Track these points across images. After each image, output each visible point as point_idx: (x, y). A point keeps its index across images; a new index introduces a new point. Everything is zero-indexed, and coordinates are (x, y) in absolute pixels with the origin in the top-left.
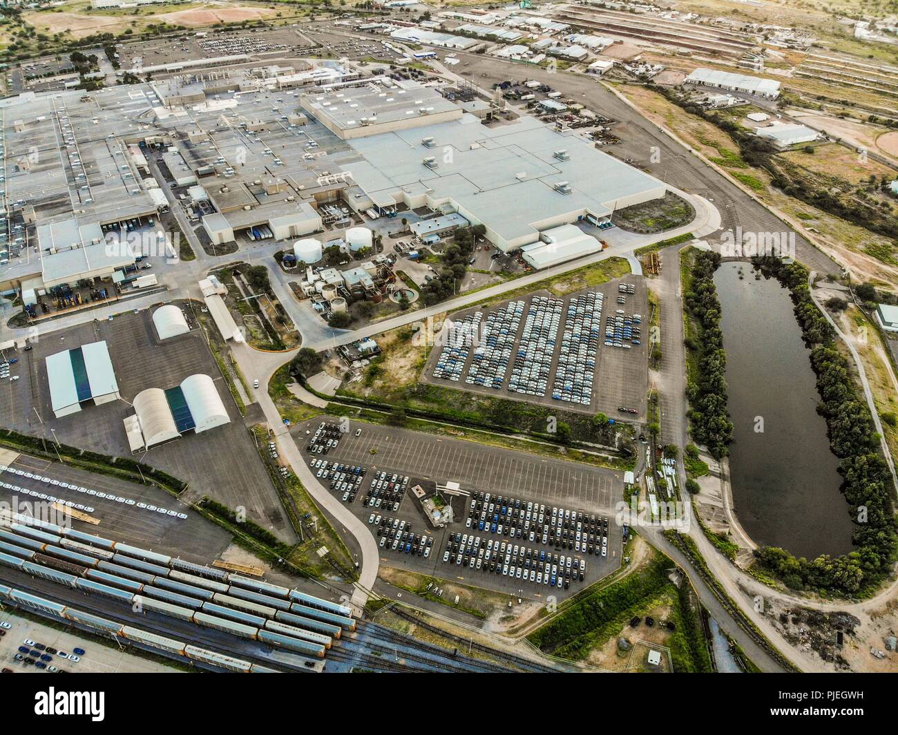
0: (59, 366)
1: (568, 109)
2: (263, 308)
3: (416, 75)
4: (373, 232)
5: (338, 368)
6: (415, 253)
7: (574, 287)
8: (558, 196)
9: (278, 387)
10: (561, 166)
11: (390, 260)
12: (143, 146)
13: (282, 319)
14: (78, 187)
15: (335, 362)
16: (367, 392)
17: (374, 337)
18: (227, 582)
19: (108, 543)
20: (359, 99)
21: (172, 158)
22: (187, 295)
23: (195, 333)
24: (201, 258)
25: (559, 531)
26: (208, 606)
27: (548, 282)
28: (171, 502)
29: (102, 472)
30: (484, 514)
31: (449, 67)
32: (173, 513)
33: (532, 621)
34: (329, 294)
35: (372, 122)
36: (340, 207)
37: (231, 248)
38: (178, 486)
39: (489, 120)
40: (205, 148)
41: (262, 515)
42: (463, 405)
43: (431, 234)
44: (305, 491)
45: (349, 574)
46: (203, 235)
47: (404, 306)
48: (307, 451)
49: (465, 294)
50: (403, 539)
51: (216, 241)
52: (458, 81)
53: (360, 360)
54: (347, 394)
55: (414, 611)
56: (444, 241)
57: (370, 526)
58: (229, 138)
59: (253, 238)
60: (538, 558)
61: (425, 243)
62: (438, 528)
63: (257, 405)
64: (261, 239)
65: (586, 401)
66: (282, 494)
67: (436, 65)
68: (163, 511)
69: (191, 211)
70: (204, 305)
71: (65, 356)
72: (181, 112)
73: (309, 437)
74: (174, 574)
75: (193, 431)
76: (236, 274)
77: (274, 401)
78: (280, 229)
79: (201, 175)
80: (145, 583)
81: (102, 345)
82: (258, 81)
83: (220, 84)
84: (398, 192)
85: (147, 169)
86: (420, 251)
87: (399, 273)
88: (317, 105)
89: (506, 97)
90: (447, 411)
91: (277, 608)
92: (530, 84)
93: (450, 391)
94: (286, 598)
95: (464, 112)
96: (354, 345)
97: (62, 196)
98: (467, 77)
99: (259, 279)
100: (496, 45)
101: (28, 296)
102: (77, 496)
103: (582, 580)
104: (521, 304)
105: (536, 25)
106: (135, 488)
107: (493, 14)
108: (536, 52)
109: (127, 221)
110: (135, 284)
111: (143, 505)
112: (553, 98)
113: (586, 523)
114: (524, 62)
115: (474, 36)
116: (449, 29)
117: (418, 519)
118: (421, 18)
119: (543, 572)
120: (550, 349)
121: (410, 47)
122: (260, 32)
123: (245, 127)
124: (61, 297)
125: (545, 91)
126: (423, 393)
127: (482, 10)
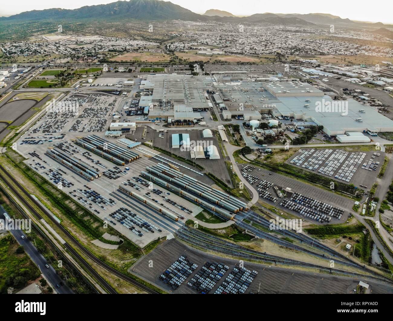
0: (175, 137)
1: (371, 100)
2: (235, 136)
3: (309, 82)
4: (279, 122)
5: (256, 154)
6: (294, 130)
7: (355, 150)
8: (357, 123)
9: (236, 154)
10: (362, 115)
11: (283, 131)
12: (208, 92)
13: (241, 138)
14: (187, 98)
15: (256, 152)
16: (265, 162)
17: (271, 149)
18: (212, 189)
19: (182, 174)
20: (285, 86)
21: (216, 96)
22: (214, 129)
23: (214, 138)
24: (220, 121)
25: (324, 209)
26: (205, 192)
27: (345, 147)
28: (200, 171)
29: (182, 161)
30: (298, 198)
31: (324, 82)
32: (200, 173)
33: (306, 226)
34: (258, 135)
35: (288, 92)
36: (269, 115)
37: (230, 120)
38: (202, 168)
39: (336, 98)
40: (228, 94)
41: (225, 180)
42: (299, 172)
43: (301, 126)
44: (239, 178)
45: (248, 199)
46: (222, 116)
47: (285, 143)
48: (242, 170)
49: (309, 144)
50: (267, 196)
51: (225, 118)
52: (325, 86)
53: (264, 153)
54: (258, 161)
55: (267, 212)
56: (306, 129)
57: (258, 191)
58: (236, 92)
59: (237, 118)
60: (314, 213)
61: (298, 129)
62: (280, 198)
63: (229, 157)
64: (239, 119)
65: (347, 180)
66: (232, 177)
67: (318, 81)
68: (197, 172)
69: (219, 110)
70: (218, 132)
71: (177, 135)
72: (222, 85)
73: (243, 167)
74: (198, 184)
75: (209, 158)
76: (230, 127)
77: (234, 157)
78: (246, 117)
79: (224, 100)
80: (190, 184)
81: (188, 135)
82: (249, 79)
83: (236, 78)
84: (292, 113)
85: (208, 98)
87: (285, 135)
88: (269, 86)
89: (345, 93)
90: (293, 172)
91: (225, 198)
92: (356, 90)
93: (295, 167)
94: (228, 197)
95: (325, 94)
96: (264, 150)
97: (182, 100)
98: (330, 86)
99: (236, 128)
100: (346, 77)
101: (170, 120)
102: (175, 164)
103: (328, 222)
104: (331, 151)
105: (365, 73)
106: (191, 166)
107: (348, 68)
108: (363, 81)
109: (200, 109)
110: (199, 123)
111: (192, 170)
112: (365, 96)
113: (335, 209)
114: (356, 84)
115: (337, 73)
116: (327, 71)
117: (274, 194)
118: (317, 66)
119: (315, 216)
120: (338, 164)
121: (309, 75)
122: (253, 65)
123: (242, 90)
124: (178, 123)
125: (362, 93)
126: (285, 166)
127: (343, 66)
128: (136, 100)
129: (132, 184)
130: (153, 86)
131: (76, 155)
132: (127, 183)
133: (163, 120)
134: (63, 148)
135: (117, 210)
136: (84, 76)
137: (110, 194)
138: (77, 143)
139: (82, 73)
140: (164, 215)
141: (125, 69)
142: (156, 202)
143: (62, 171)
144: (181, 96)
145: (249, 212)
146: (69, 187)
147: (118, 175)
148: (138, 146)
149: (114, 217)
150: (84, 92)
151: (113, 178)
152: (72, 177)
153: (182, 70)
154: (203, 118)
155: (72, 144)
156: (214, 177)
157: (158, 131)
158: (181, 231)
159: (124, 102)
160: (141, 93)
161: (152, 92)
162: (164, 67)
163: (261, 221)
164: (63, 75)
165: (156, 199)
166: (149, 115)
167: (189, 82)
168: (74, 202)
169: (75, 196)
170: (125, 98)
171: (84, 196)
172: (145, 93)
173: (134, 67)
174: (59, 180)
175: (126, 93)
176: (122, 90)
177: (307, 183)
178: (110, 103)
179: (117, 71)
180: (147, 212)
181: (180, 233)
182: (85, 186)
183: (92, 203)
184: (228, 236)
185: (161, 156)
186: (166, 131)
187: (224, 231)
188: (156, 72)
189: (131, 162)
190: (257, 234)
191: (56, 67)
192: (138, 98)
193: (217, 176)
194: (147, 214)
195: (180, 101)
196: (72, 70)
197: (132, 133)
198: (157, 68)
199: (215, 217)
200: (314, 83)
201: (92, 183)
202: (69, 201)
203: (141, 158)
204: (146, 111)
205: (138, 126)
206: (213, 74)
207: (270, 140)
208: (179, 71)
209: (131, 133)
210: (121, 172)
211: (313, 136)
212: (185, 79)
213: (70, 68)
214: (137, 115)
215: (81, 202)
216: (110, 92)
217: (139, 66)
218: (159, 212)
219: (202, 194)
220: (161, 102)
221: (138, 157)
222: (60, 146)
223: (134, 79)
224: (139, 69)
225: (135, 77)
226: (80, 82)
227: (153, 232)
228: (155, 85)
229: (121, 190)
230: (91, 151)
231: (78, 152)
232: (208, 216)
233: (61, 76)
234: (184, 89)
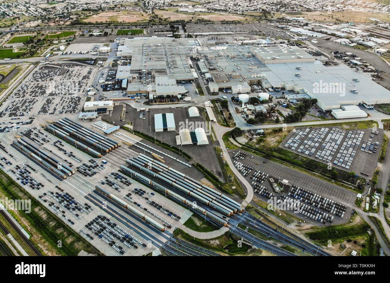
0: (158, 118)
1: (363, 65)
2: (224, 114)
3: (298, 45)
4: (270, 95)
5: (248, 136)
6: (286, 104)
7: (352, 128)
8: (352, 94)
9: (226, 137)
10: (356, 84)
11: (274, 106)
12: (192, 58)
13: (230, 117)
14: (169, 68)
15: (247, 134)
16: (257, 146)
17: (263, 129)
18: (202, 186)
19: (167, 167)
20: (273, 50)
21: (201, 63)
22: (200, 105)
23: (201, 117)
24: (206, 95)
25: (325, 205)
26: (194, 191)
27: (341, 124)
28: (187, 161)
29: (167, 149)
30: (296, 193)
31: (313, 44)
32: (187, 164)
33: (308, 229)
34: (248, 112)
35: (277, 59)
36: (258, 86)
37: (216, 94)
38: (190, 158)
39: (327, 64)
40: (213, 61)
41: (215, 172)
42: (295, 158)
43: (293, 99)
44: (230, 169)
45: (242, 196)
46: (208, 89)
47: (277, 121)
48: (233, 158)
49: (304, 122)
50: (263, 192)
51: (212, 91)
52: (315, 49)
53: (256, 135)
54: (249, 145)
55: (263, 213)
56: (298, 103)
57: (252, 185)
58: (222, 59)
59: (225, 92)
60: (315, 211)
61: (290, 102)
62: (277, 193)
63: (218, 141)
64: (227, 93)
65: (347, 167)
66: (222, 168)
67: (307, 42)
68: (184, 163)
69: (205, 81)
70: (205, 109)
71: (160, 115)
72: (206, 49)
73: (234, 154)
74: (185, 180)
75: (196, 144)
76: (217, 102)
77: (224, 141)
78: (235, 90)
79: (210, 70)
80: (176, 180)
81: (172, 114)
82: (235, 41)
83: (221, 41)
84: (283, 83)
85: (192, 66)
86: (288, 104)
87: (278, 111)
88: (257, 51)
89: (336, 57)
90: (288, 159)
91: (217, 198)
92: (347, 53)
93: (290, 152)
94: (220, 196)
95: (316, 59)
96: (255, 130)
97: (164, 69)
98: (320, 48)
99: (224, 104)
100: (335, 38)
101: (151, 97)
102: (159, 153)
103: (331, 222)
104: (327, 129)
105: (354, 32)
106: (177, 155)
107: (336, 26)
108: (353, 42)
109: (184, 81)
110: (184, 99)
111: (178, 160)
112: (357, 60)
113: (337, 205)
114: (346, 45)
115: (326, 33)
116: (316, 30)
117: (270, 188)
118: (304, 25)
119: (316, 216)
120: (336, 147)
121: (297, 35)
122: (238, 25)
123: (228, 56)
124: (161, 99)
125: (353, 56)
126: (279, 151)
127: (331, 24)
128: (113, 70)
129: (110, 182)
130: (132, 53)
131: (46, 145)
132: (104, 181)
133: (143, 96)
134: (32, 136)
135: (94, 218)
136: (55, 42)
137: (86, 197)
138: (47, 130)
139: (53, 39)
140: (147, 223)
141: (100, 32)
142: (139, 205)
143: (30, 167)
144: (162, 65)
145: (244, 214)
146: (38, 189)
147: (95, 170)
148: (116, 130)
149: (90, 229)
150: (56, 63)
151: (88, 174)
152: (42, 176)
153: (162, 31)
154: (188, 92)
155: (42, 131)
156: (202, 168)
157: (138, 110)
158: (169, 244)
159: (100, 73)
160: (118, 62)
161: (130, 60)
162: (143, 28)
163: (258, 225)
164: (32, 42)
165: (138, 203)
166: (128, 90)
167: (171, 47)
168: (44, 210)
169: (45, 201)
170: (100, 69)
171: (56, 200)
172: (123, 61)
173: (111, 30)
174: (27, 180)
175: (101, 62)
176: (97, 58)
177: (304, 173)
178: (84, 75)
179: (92, 35)
180: (128, 221)
181: (168, 247)
182: (57, 187)
183: (65, 209)
184: (223, 247)
185: (143, 144)
186: (147, 110)
187: (217, 242)
188: (134, 34)
189: (108, 153)
190: (255, 243)
191: (25, 32)
192: (115, 68)
193: (206, 167)
194: (129, 223)
195: (162, 72)
196: (43, 35)
197: (110, 113)
198: (135, 30)
199: (207, 222)
200: (303, 45)
201: (65, 183)
202: (39, 207)
203: (120, 146)
204: (124, 85)
205: (116, 105)
206: (196, 36)
207: (261, 118)
208: (160, 33)
209: (108, 113)
210: (98, 166)
211: (306, 111)
212: (166, 42)
213: (40, 33)
214: (114, 89)
215: (52, 209)
216: (84, 62)
217: (116, 28)
218: (142, 220)
219: (191, 193)
220: (140, 74)
221: (116, 146)
222: (28, 134)
223: (111, 44)
224: (116, 31)
225: (111, 41)
226: (51, 50)
227: (136, 247)
228: (134, 52)
229: (98, 191)
230: (63, 140)
231: (48, 141)
232: (198, 223)
233: (30, 43)
234: (166, 55)
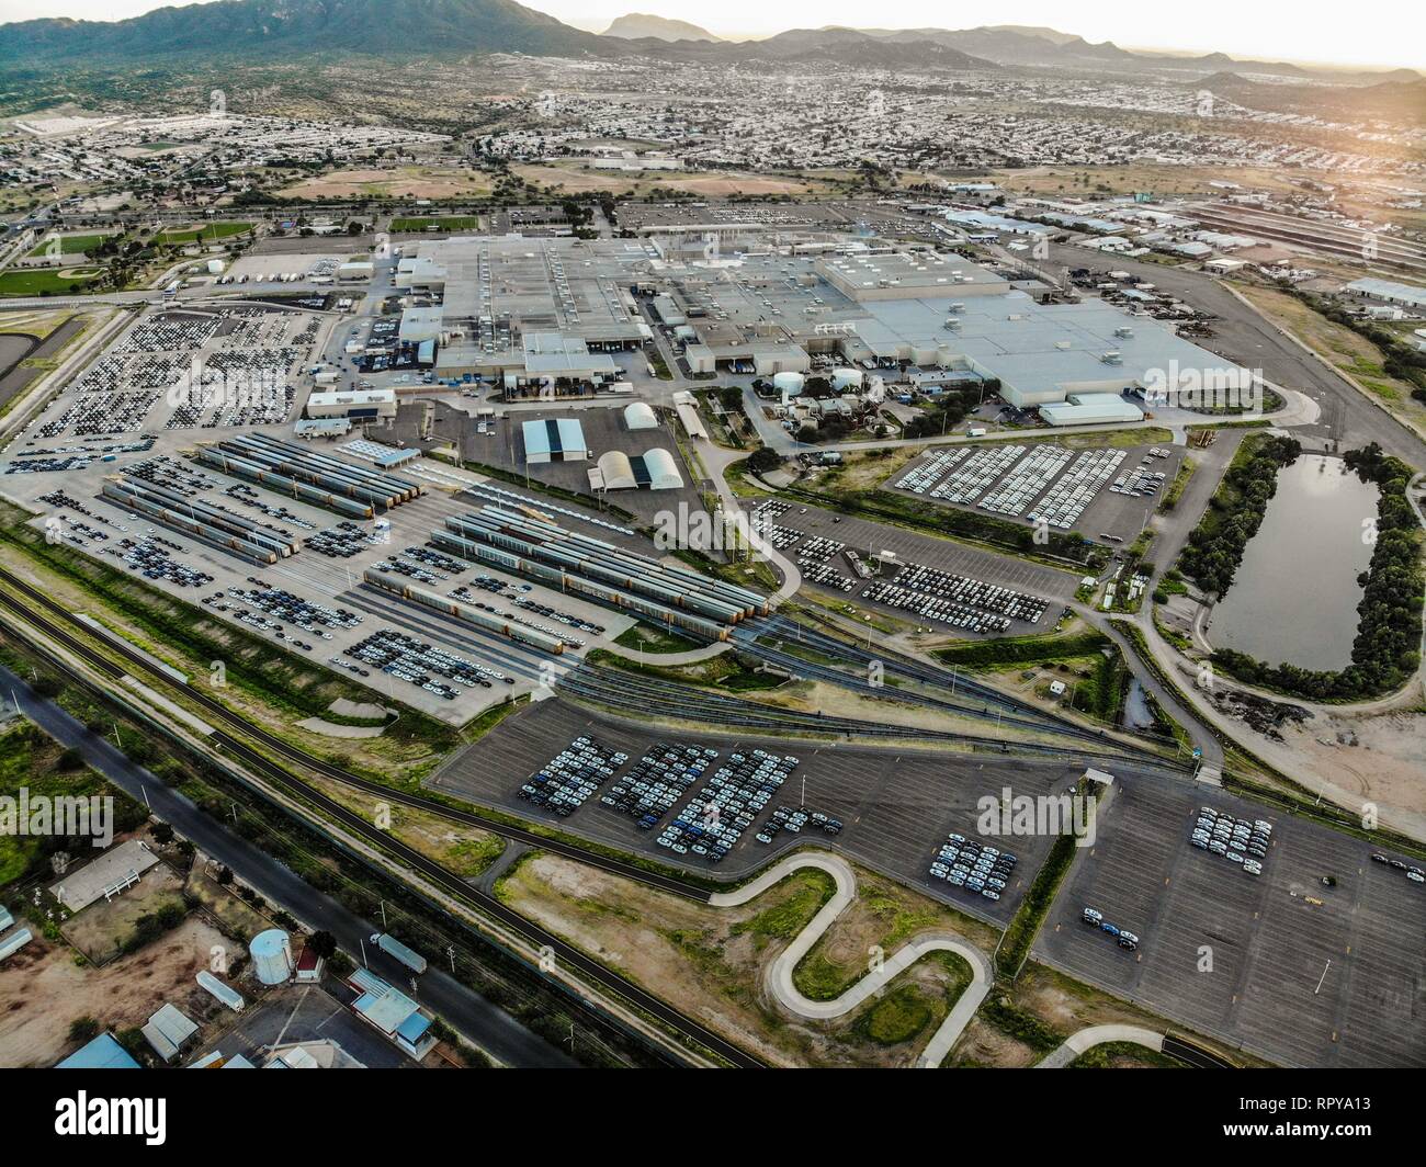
0: (534, 431)
1: (1156, 301)
2: (730, 421)
3: (966, 254)
4: (864, 376)
5: (795, 469)
6: (909, 397)
7: (1093, 445)
8: (1104, 368)
9: (734, 471)
10: (1121, 343)
11: (876, 401)
12: (635, 291)
13: (748, 427)
14: (565, 311)
15: (794, 464)
16: (820, 490)
17: (840, 452)
18: (662, 567)
19: (565, 532)
21: (663, 302)
22: (662, 402)
23: (663, 429)
24: (678, 379)
25: (991, 600)
26: (641, 575)
27: (1063, 436)
28: (624, 523)
29: (562, 498)
30: (915, 577)
31: (1012, 252)
32: (622, 530)
33: (938, 644)
34: (800, 415)
35: (893, 285)
36: (833, 356)
37: (711, 376)
38: (629, 516)
39: (1046, 300)
40: (701, 296)
42: (921, 512)
43: (933, 384)
45: (770, 587)
46: (684, 365)
47: (881, 434)
49: (956, 434)
50: (826, 577)
51: (695, 369)
52: (1017, 264)
53: (819, 465)
54: (799, 488)
55: (823, 616)
56: (947, 392)
57: (800, 566)
58: (728, 290)
59: (734, 370)
60: (961, 611)
61: (923, 392)
62: (864, 578)
63: (710, 481)
64: (742, 372)
65: (1065, 525)
67: (995, 248)
68: (613, 527)
69: (675, 345)
70: (675, 411)
71: (541, 424)
72: (679, 267)
73: (755, 507)
74: (616, 555)
75: (649, 486)
76: (711, 397)
77: (727, 481)
78: (763, 365)
79: (690, 316)
81: (577, 423)
82: (770, 246)
83: (727, 245)
84: (905, 346)
85: (636, 308)
86: (915, 397)
87: (884, 411)
88: (834, 268)
89: (1079, 284)
90: (902, 513)
91: (701, 587)
92: (1115, 274)
93: (910, 499)
94: (712, 584)
95: (1014, 289)
96: (816, 455)
97: (548, 315)
98: (1032, 263)
99: (732, 399)
100: (1084, 236)
101: (510, 381)
102: (541, 508)
103: (1001, 631)
104: (1021, 449)
105: (1150, 219)
106: (592, 512)
107: (1094, 205)
108: (1138, 246)
109: (610, 344)
110: (611, 388)
111: (596, 521)
112: (1141, 290)
113: (1024, 600)
114: (1116, 254)
115: (1058, 224)
116: (1025, 216)
117: (846, 570)
118: (992, 204)
119: (963, 619)
120: (1041, 484)
121: (967, 230)
122: (783, 205)
123: (746, 284)
124: (540, 388)
125: (1133, 282)
126: (879, 497)
127: (1079, 200)
128: (387, 321)
129: (406, 568)
130: (444, 277)
131: (204, 495)
132: (388, 565)
133: (487, 381)
136: (190, 251)
137: (339, 598)
138: (201, 462)
139: (181, 243)
140: (516, 642)
141: (336, 224)
142: (491, 610)
144: (542, 304)
145: (772, 619)
147: (358, 544)
148: (410, 460)
150: (201, 305)
151: (339, 553)
153: (539, 222)
154: (624, 372)
155: (187, 464)
157: (473, 415)
158: (574, 678)
159: (346, 330)
160: (403, 301)
161: (441, 295)
162: (474, 213)
163: (807, 638)
164: (114, 250)
165: (488, 604)
166: (439, 366)
167: (567, 261)
170: (346, 318)
172: (416, 299)
173: (370, 218)
175: (348, 302)
176: (334, 293)
177: (943, 539)
178: (298, 335)
179: (310, 233)
180: (463, 639)
181: (572, 682)
184: (714, 680)
185: (492, 488)
186: (500, 414)
187: (701, 670)
188: (448, 229)
189: (393, 508)
190: (796, 670)
192: (394, 316)
194: (464, 643)
195: (540, 321)
196: (145, 232)
197: (387, 422)
198: (451, 219)
199: (674, 637)
200: (982, 257)
201: (275, 572)
203: (424, 494)
204: (425, 357)
205: (403, 403)
206: (648, 234)
207: (835, 427)
208: (530, 227)
209: (381, 422)
210: (365, 535)
211: (967, 411)
212: (553, 250)
213: (134, 228)
214: (395, 367)
216: (291, 301)
217: (385, 213)
218: (503, 636)
219: (633, 580)
220: (474, 326)
221: (415, 491)
223: (373, 255)
224: (387, 222)
226: (180, 272)
227: (488, 685)
228: (449, 273)
229: (371, 585)
230: (255, 483)
231: (211, 486)
232: (651, 638)
233: (106, 255)
234: (551, 281)
